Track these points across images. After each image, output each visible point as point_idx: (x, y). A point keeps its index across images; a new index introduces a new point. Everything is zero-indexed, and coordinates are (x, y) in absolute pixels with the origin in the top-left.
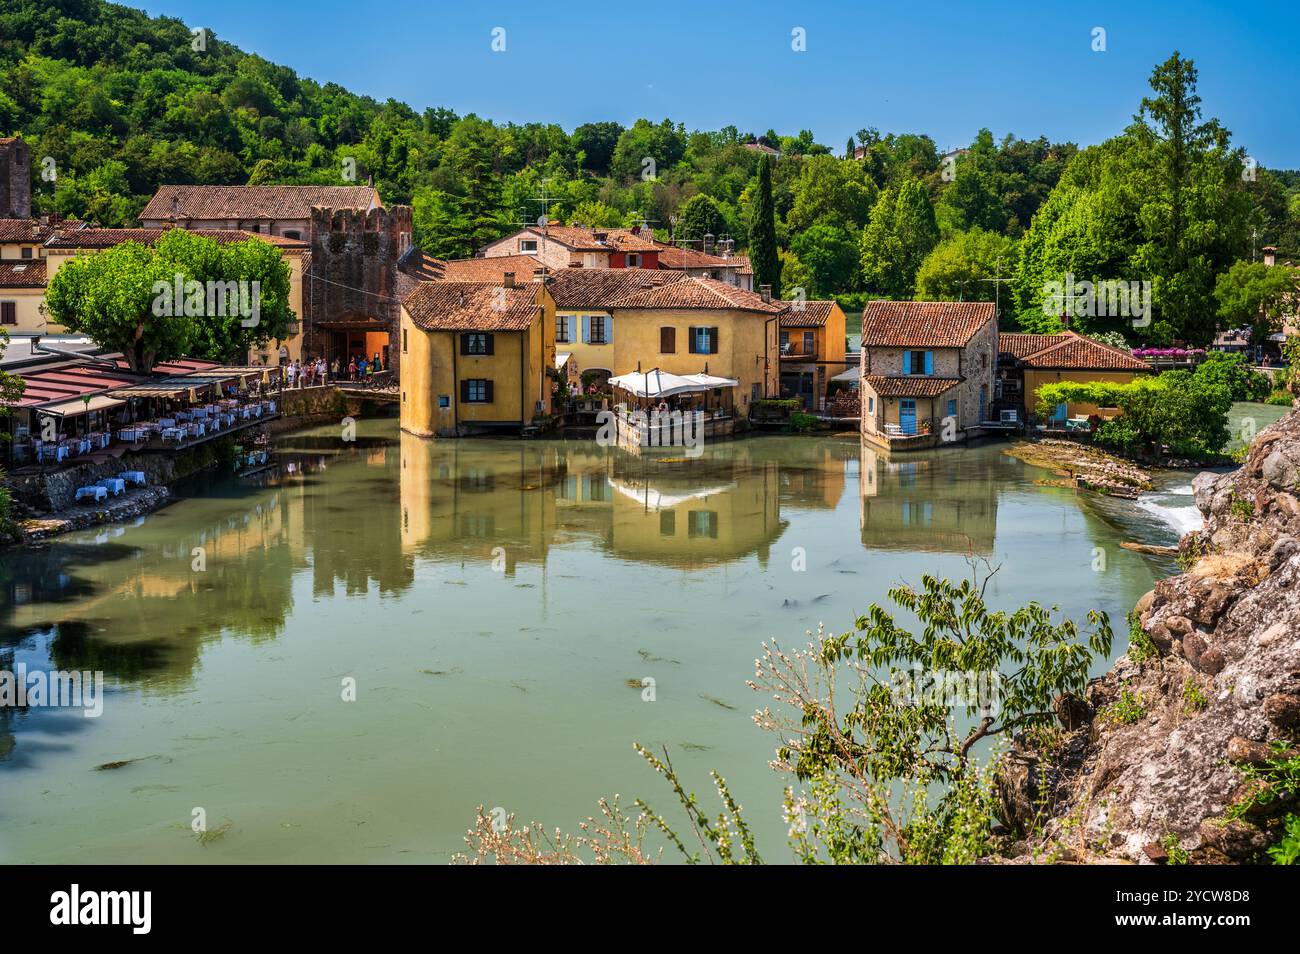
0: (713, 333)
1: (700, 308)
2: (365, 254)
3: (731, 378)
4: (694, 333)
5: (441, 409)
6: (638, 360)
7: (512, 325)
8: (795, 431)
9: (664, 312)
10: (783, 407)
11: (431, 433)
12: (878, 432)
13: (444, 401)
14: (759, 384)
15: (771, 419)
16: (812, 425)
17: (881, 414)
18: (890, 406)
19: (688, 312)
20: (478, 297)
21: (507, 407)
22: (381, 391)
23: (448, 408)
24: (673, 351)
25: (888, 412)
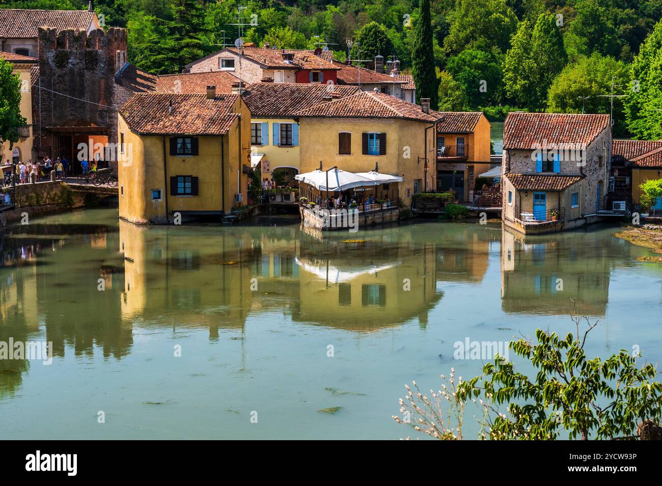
0: (382, 137)
1: (372, 117)
2: (86, 68)
3: (396, 175)
4: (366, 137)
5: (154, 201)
6: (321, 160)
7: (213, 130)
8: (449, 218)
9: (342, 120)
10: (439, 199)
11: (145, 221)
12: (516, 219)
13: (156, 194)
14: (419, 180)
15: (430, 209)
16: (463, 214)
17: (518, 204)
18: (525, 198)
19: (362, 120)
20: (184, 107)
21: (210, 200)
22: (102, 186)
23: (159, 200)
24: (349, 153)
25: (523, 203)
